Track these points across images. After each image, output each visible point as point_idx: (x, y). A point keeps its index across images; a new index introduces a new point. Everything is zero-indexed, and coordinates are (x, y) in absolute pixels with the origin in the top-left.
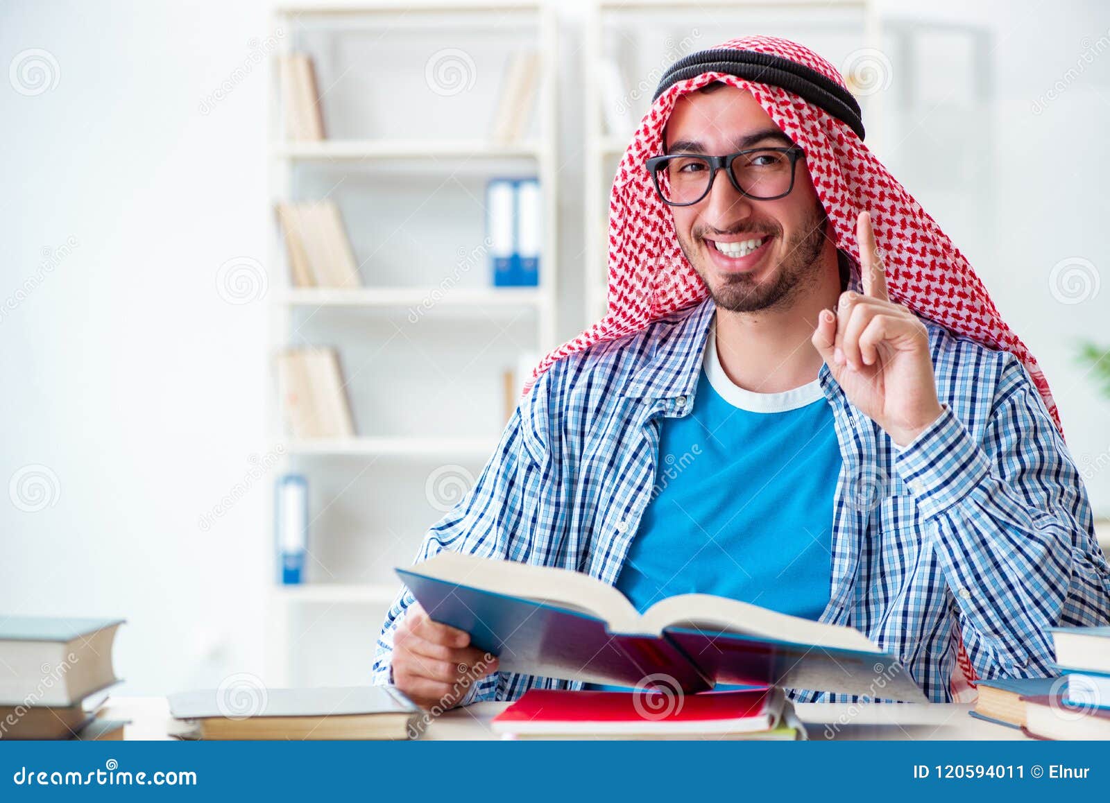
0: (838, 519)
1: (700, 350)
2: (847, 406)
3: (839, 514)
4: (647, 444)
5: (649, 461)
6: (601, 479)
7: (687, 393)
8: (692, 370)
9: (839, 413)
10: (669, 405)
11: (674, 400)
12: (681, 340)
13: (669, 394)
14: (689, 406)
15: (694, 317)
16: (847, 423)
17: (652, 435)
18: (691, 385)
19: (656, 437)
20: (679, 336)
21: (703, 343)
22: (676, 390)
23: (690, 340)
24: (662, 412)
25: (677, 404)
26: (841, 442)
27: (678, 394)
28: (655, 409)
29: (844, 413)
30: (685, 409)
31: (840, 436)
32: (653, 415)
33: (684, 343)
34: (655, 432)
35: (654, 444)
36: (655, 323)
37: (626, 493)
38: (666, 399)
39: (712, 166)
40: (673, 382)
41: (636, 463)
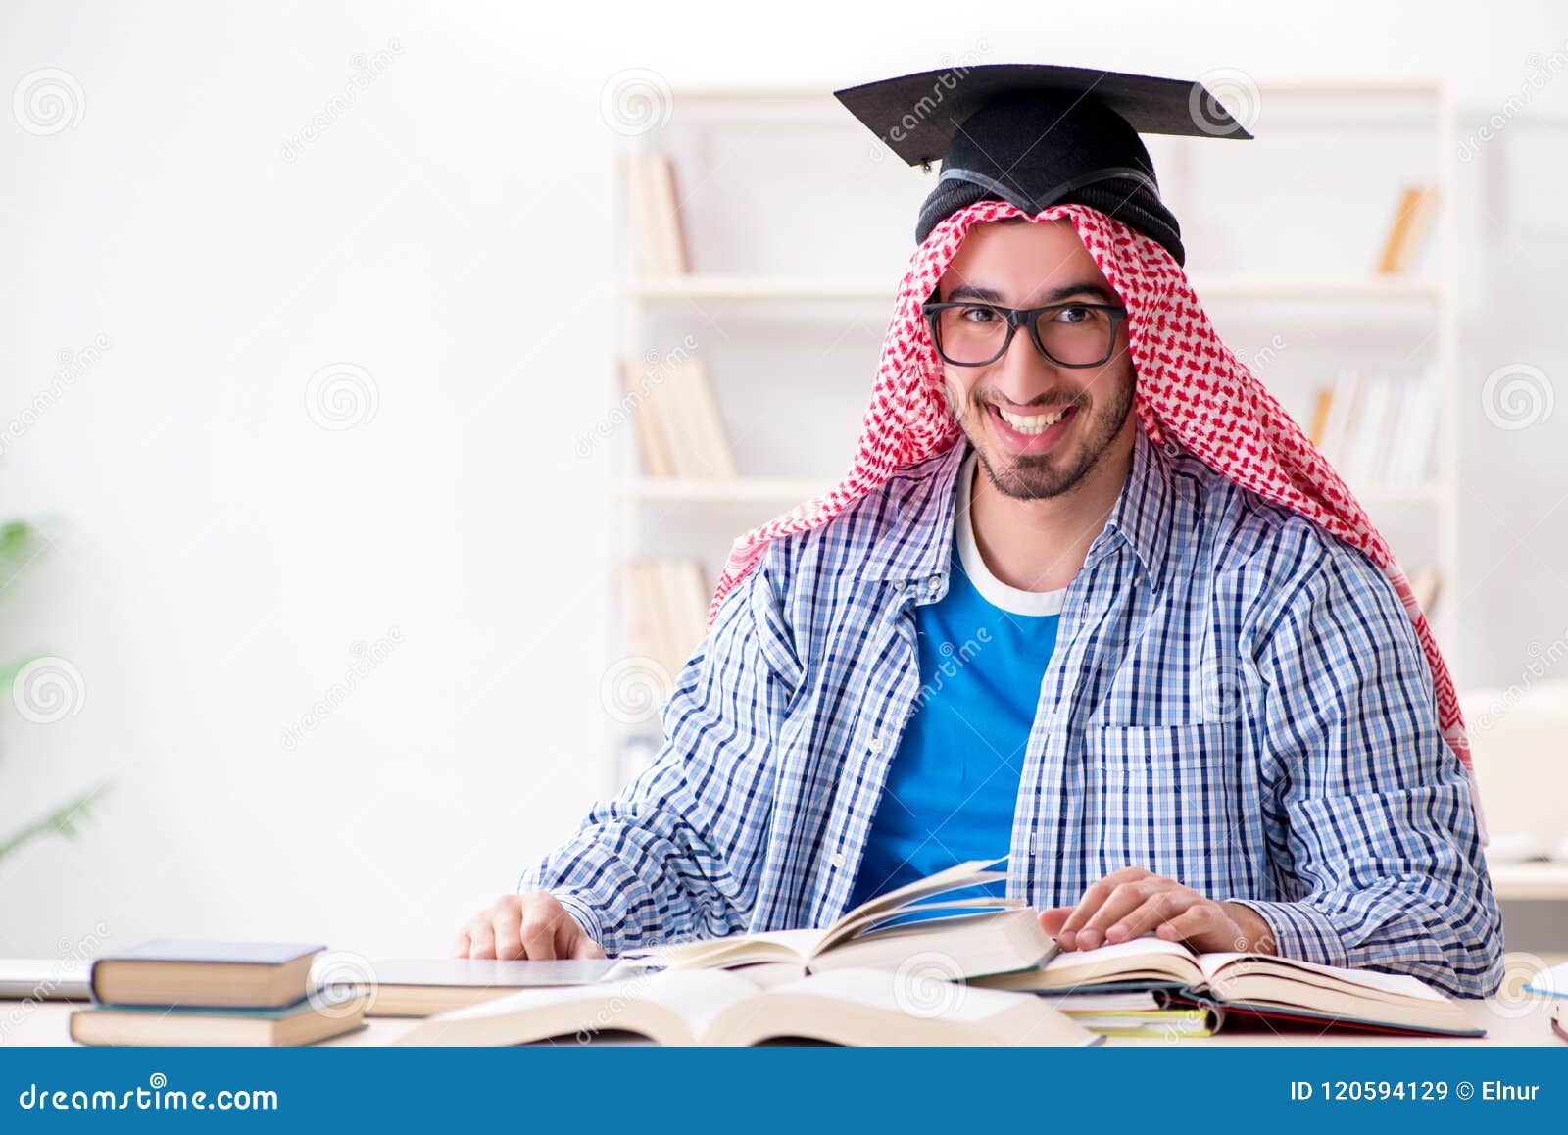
1: (949, 515)
4: (900, 638)
7: (939, 571)
8: (941, 542)
10: (919, 589)
11: (924, 581)
13: (917, 575)
14: (944, 587)
22: (924, 569)
24: (915, 600)
25: (930, 586)
27: (927, 573)
30: (940, 591)
38: (915, 582)
39: (1010, 320)
40: (920, 559)
41: (885, 664)
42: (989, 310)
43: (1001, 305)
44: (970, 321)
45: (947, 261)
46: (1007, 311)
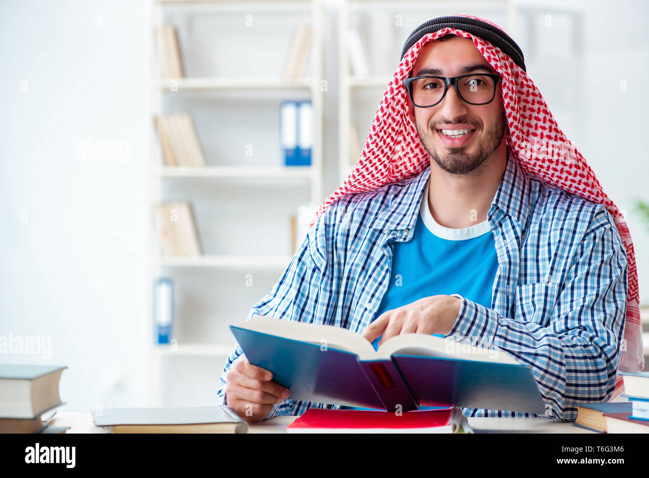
1: (418, 202)
2: (503, 234)
4: (385, 257)
5: (386, 267)
6: (357, 277)
7: (410, 227)
8: (413, 214)
9: (498, 238)
10: (398, 234)
11: (402, 231)
12: (406, 196)
13: (399, 228)
14: (410, 235)
15: (415, 182)
16: (503, 244)
17: (388, 252)
18: (412, 223)
19: (391, 253)
20: (405, 193)
21: (420, 198)
22: (403, 225)
23: (412, 196)
24: (395, 238)
25: (404, 234)
26: (499, 255)
27: (404, 228)
28: (391, 237)
29: (501, 238)
30: (408, 237)
31: (498, 252)
32: (389, 240)
33: (408, 198)
34: (390, 250)
35: (390, 257)
36: (391, 186)
37: (372, 286)
38: (397, 231)
39: (446, 83)
40: (401, 220)
41: (379, 268)
42: (436, 80)
43: (441, 76)
44: (427, 89)
45: (412, 59)
46: (444, 79)
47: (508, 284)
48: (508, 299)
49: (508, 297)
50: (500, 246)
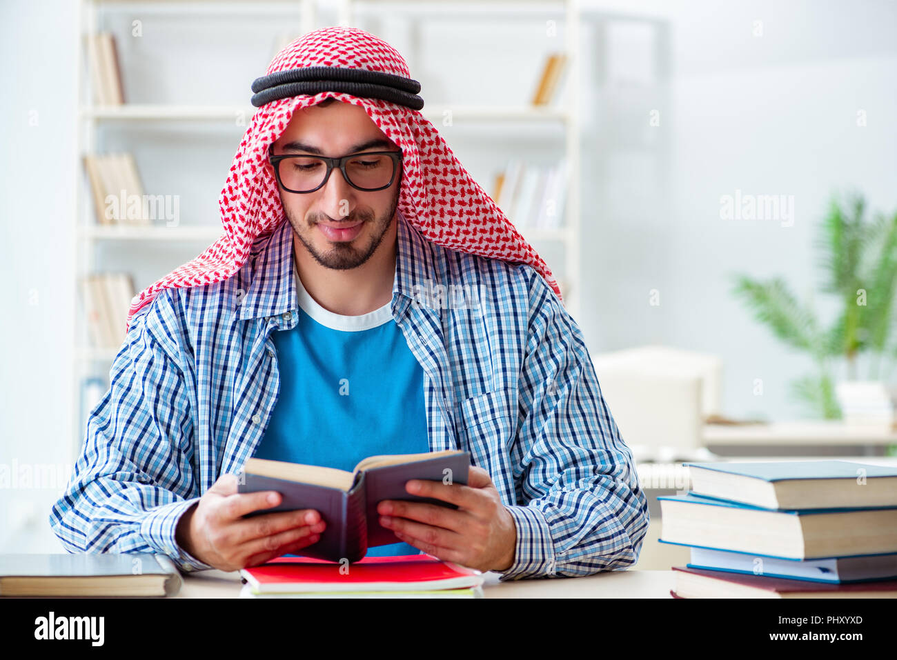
0: (430, 421)
1: (291, 273)
2: (415, 327)
3: (430, 417)
7: (291, 309)
8: (290, 290)
9: (408, 334)
10: (279, 321)
11: (281, 316)
12: (268, 267)
13: (277, 312)
14: (295, 321)
16: (419, 342)
18: (293, 302)
20: (265, 263)
21: (291, 266)
22: (281, 308)
23: (276, 266)
24: (277, 327)
25: (286, 319)
26: (419, 359)
27: (285, 311)
29: (414, 333)
30: (293, 321)
31: (415, 353)
33: (272, 270)
38: (275, 316)
43: (321, 155)
47: (445, 397)
48: (450, 416)
49: (448, 413)
50: (415, 345)
